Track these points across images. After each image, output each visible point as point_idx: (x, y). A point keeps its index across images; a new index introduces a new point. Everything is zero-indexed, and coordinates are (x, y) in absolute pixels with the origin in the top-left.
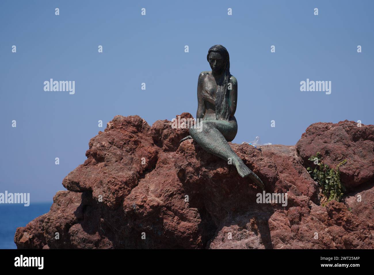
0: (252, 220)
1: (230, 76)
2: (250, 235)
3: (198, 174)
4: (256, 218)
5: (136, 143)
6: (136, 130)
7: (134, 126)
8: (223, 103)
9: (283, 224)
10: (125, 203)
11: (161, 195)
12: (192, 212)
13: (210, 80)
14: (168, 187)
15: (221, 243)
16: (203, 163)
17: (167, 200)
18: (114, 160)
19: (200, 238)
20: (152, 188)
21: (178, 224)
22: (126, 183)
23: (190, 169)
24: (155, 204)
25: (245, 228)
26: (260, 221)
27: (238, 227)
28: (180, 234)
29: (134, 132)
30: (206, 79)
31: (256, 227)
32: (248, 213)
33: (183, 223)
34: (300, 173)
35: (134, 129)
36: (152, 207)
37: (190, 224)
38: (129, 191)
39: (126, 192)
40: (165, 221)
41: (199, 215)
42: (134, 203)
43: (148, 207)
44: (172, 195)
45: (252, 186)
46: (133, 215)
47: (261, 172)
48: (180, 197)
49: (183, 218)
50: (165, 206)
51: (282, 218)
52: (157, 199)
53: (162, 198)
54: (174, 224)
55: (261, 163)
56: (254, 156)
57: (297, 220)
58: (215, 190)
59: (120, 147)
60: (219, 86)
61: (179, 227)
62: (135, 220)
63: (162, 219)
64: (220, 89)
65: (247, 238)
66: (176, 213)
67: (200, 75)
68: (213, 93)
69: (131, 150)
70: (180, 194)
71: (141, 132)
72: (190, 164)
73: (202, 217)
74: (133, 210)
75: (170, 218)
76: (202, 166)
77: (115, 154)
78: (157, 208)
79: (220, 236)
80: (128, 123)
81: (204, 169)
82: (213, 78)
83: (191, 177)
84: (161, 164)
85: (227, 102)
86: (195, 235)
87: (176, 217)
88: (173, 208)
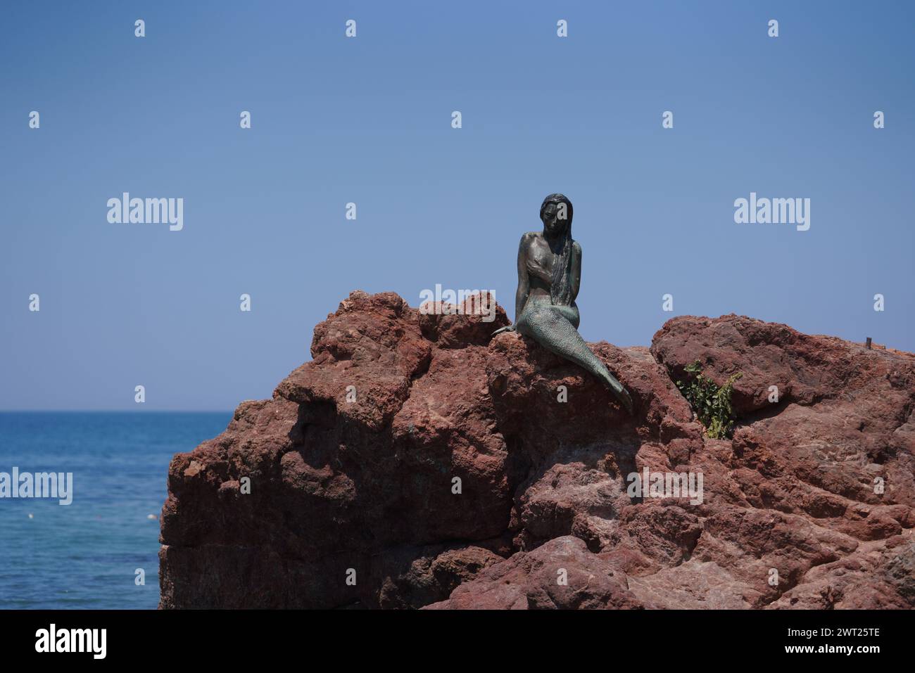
0: (608, 457)
1: (573, 241)
2: (602, 477)
3: (528, 385)
4: (616, 453)
5: (399, 333)
6: (394, 314)
7: (392, 307)
8: (563, 280)
9: (658, 464)
10: (395, 423)
11: (449, 414)
12: (495, 441)
13: (540, 245)
14: (460, 402)
15: (551, 488)
16: (539, 368)
17: (461, 421)
18: (369, 357)
19: (505, 479)
20: (431, 402)
21: (475, 457)
22: (397, 393)
23: (516, 376)
24: (444, 426)
25: (596, 467)
26: (622, 458)
27: (583, 465)
28: (477, 472)
29: (392, 317)
30: (534, 245)
31: (615, 465)
32: (594, 445)
33: (481, 457)
34: (669, 388)
35: (392, 312)
36: (439, 430)
37: (493, 459)
38: (401, 405)
39: (397, 408)
40: (455, 452)
41: (505, 445)
42: (410, 424)
43: (433, 430)
44: (466, 414)
45: (612, 406)
46: (408, 441)
47: (631, 385)
48: (478, 417)
49: (482, 448)
50: (457, 430)
51: (655, 455)
52: (444, 419)
53: (451, 417)
54: (468, 457)
55: (630, 371)
56: (618, 361)
57: (685, 458)
58: (550, 409)
59: (376, 339)
60: (555, 255)
61: (476, 461)
62: (407, 449)
63: (451, 449)
64: (557, 260)
65: (596, 481)
66: (472, 441)
67: (524, 238)
68: (546, 264)
69: (391, 343)
70: (479, 413)
71: (401, 318)
72: (515, 369)
73: (509, 448)
74: (408, 435)
75: (463, 449)
76: (536, 373)
77: (369, 349)
78: (445, 433)
79: (548, 477)
80: (382, 302)
81: (540, 378)
82: (545, 243)
83: (515, 389)
84: (441, 367)
85: (568, 279)
86: (499, 474)
87: (472, 448)
88: (468, 433)
